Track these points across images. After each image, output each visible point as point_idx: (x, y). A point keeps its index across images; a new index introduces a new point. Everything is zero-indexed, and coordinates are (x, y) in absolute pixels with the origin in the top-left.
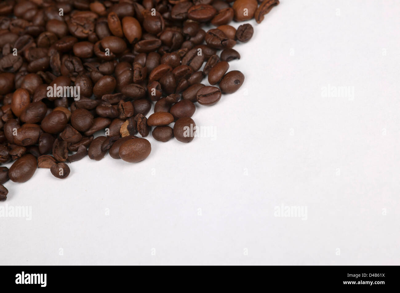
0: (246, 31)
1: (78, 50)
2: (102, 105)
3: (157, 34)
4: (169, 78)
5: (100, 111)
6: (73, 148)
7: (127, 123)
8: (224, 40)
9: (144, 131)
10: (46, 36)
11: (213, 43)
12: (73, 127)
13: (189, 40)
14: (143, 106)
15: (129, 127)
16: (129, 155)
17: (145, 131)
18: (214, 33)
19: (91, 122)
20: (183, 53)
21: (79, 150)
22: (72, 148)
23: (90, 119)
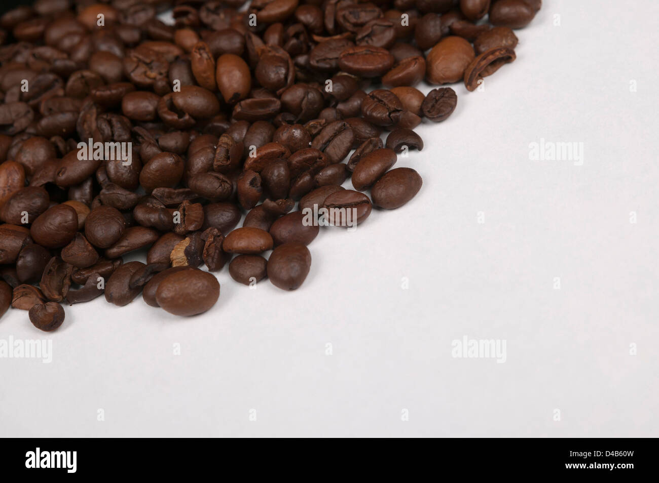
0: (441, 100)
1: (130, 106)
2: (148, 204)
3: (276, 89)
4: (279, 167)
5: (140, 214)
6: (79, 277)
7: (186, 242)
8: (396, 111)
9: (213, 260)
10: (83, 77)
11: (374, 114)
12: (86, 239)
13: (335, 107)
14: (222, 215)
15: (189, 250)
16: (172, 298)
17: (215, 260)
18: (380, 98)
19: (120, 231)
20: (315, 128)
21: (88, 281)
22: (77, 277)
23: (118, 226)
